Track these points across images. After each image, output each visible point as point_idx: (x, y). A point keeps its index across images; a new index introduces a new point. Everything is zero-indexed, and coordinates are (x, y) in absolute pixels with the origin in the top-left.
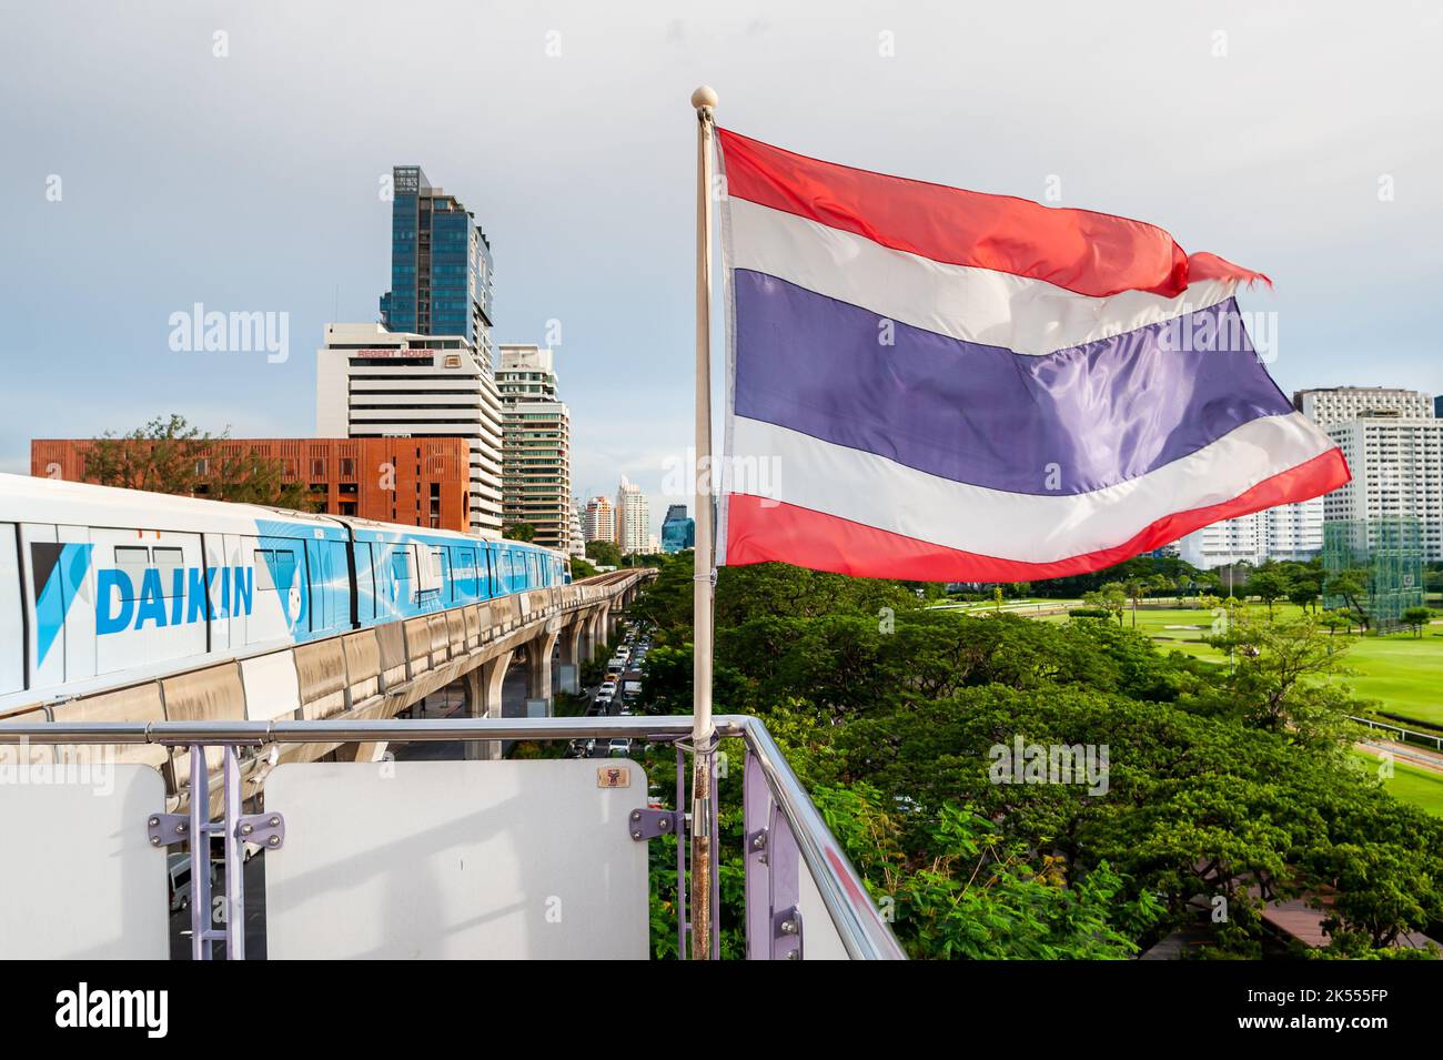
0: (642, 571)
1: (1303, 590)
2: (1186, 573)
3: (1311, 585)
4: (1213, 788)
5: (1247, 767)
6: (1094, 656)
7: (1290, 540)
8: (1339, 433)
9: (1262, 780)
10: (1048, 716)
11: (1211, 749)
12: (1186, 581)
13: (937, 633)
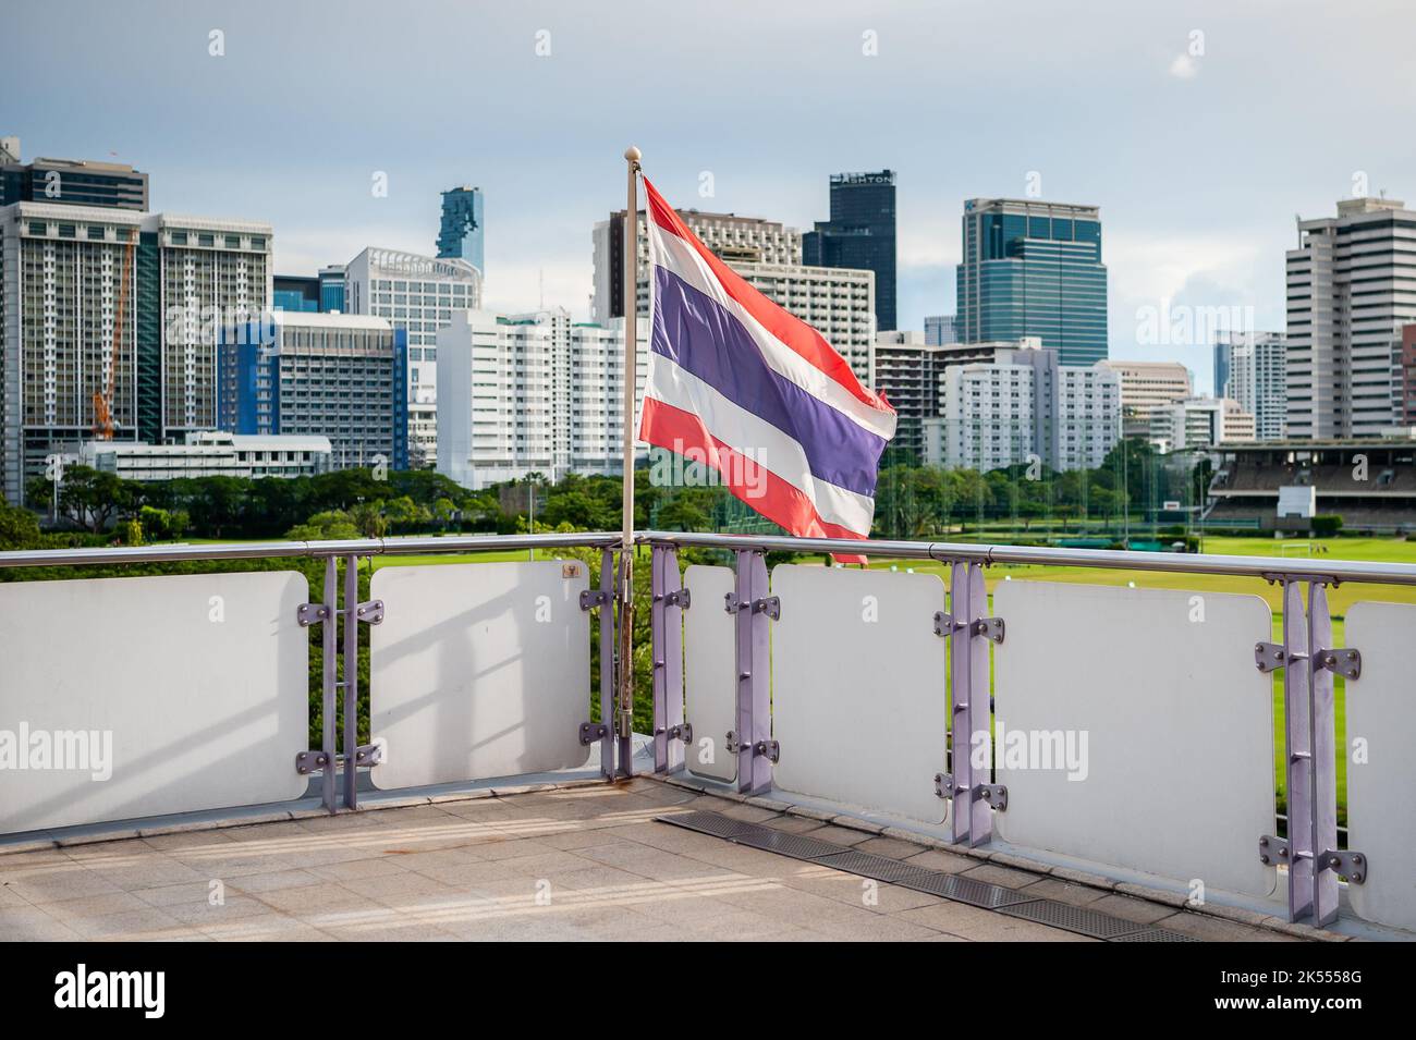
2: (446, 495)
7: (601, 443)
12: (447, 508)
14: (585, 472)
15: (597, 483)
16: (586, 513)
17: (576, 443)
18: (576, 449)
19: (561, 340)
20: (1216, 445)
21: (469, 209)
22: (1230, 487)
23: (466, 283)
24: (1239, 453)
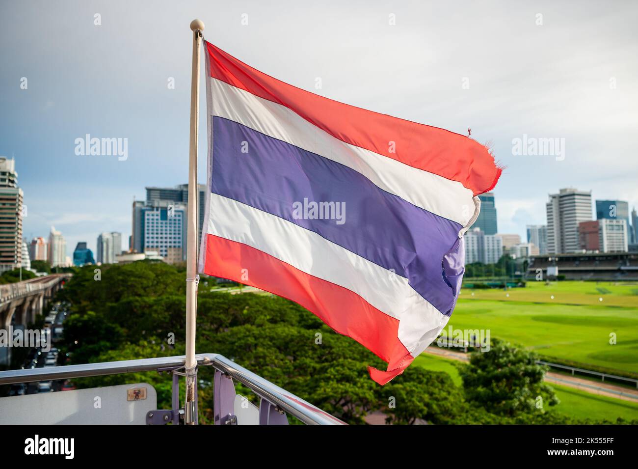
0: (62, 276)
4: (343, 366)
5: (356, 356)
6: (288, 311)
9: (362, 361)
10: (272, 339)
11: (341, 349)
13: (218, 303)
20: (529, 256)
22: (534, 268)
24: (535, 258)
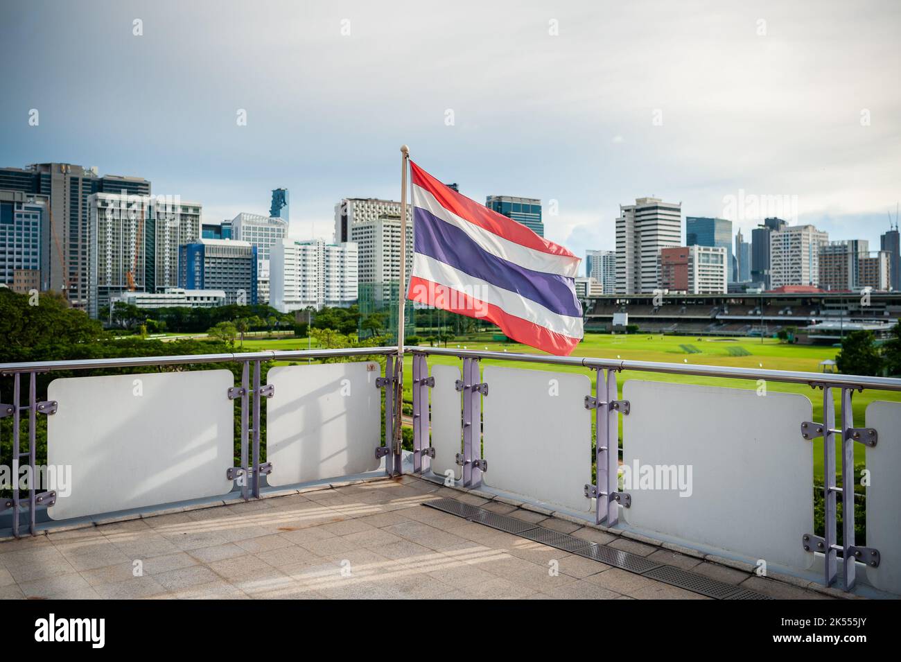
1: (348, 326)
2: (273, 315)
3: (352, 323)
7: (337, 294)
8: (368, 228)
12: (274, 320)
14: (331, 306)
15: (336, 311)
16: (332, 323)
17: (327, 294)
18: (327, 297)
19: (321, 252)
20: (588, 296)
21: (283, 197)
22: (594, 313)
23: (282, 228)
24: (597, 299)
